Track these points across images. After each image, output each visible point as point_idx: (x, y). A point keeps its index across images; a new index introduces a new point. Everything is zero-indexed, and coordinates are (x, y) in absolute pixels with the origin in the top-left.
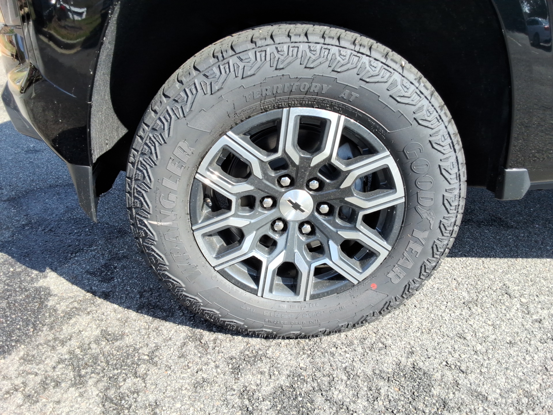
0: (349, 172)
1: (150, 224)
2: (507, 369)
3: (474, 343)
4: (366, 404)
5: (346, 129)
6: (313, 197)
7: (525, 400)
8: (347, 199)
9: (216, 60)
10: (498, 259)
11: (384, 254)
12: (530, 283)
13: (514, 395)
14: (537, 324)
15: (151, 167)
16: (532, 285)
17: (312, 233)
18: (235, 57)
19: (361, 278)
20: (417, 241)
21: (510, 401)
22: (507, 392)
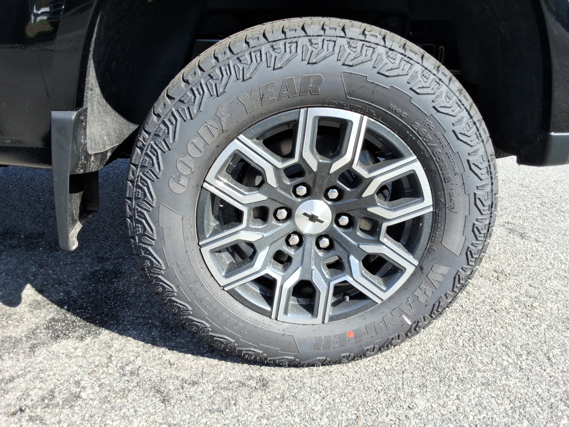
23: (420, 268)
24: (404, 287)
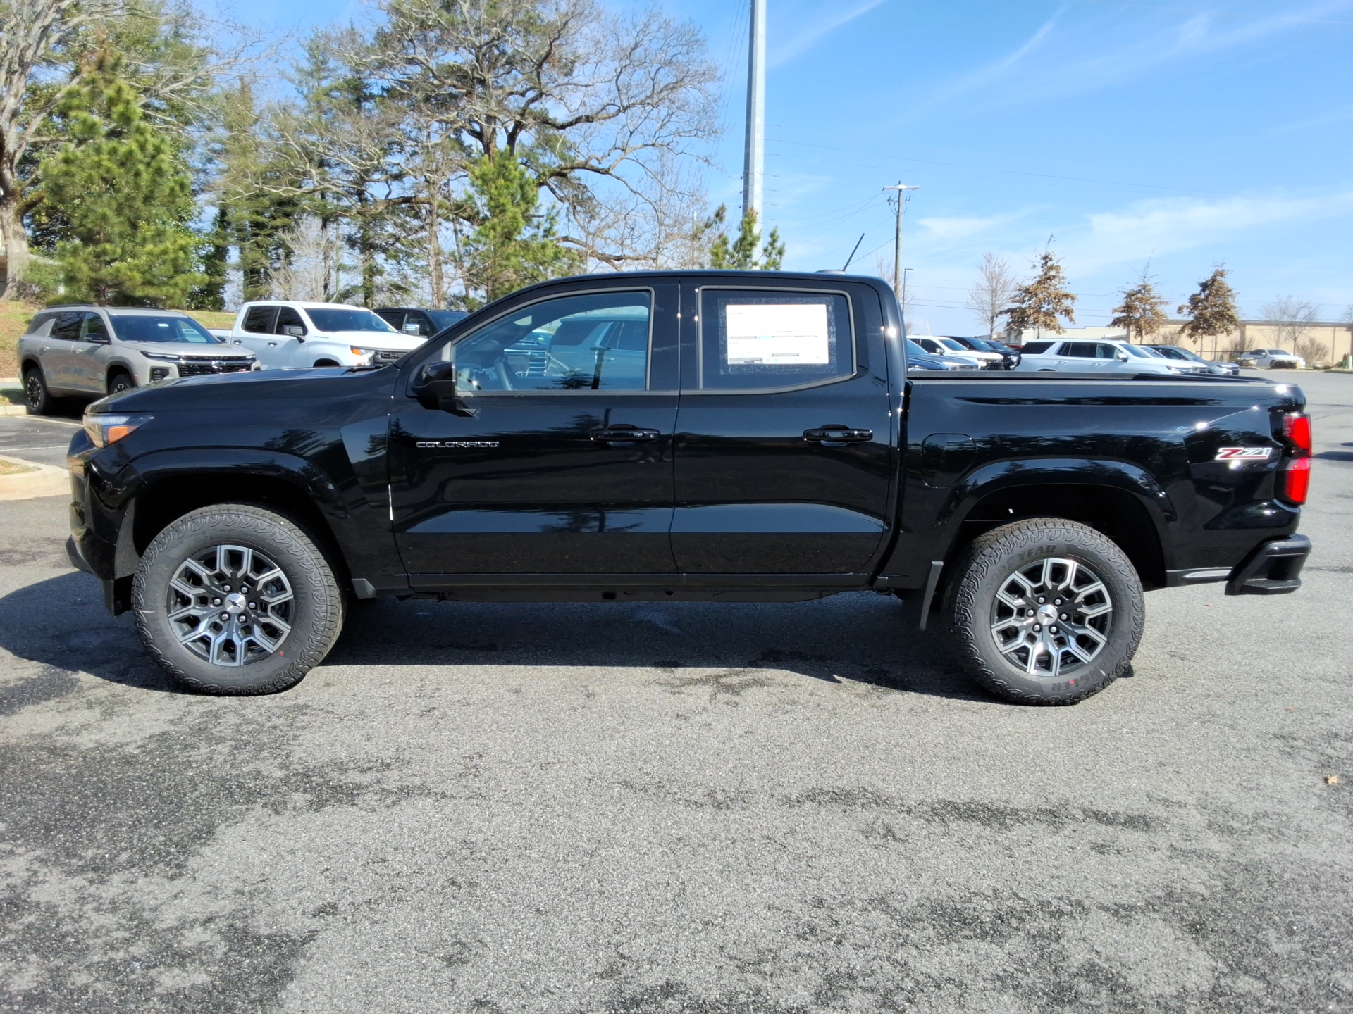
23: (1108, 642)
24: (1100, 654)
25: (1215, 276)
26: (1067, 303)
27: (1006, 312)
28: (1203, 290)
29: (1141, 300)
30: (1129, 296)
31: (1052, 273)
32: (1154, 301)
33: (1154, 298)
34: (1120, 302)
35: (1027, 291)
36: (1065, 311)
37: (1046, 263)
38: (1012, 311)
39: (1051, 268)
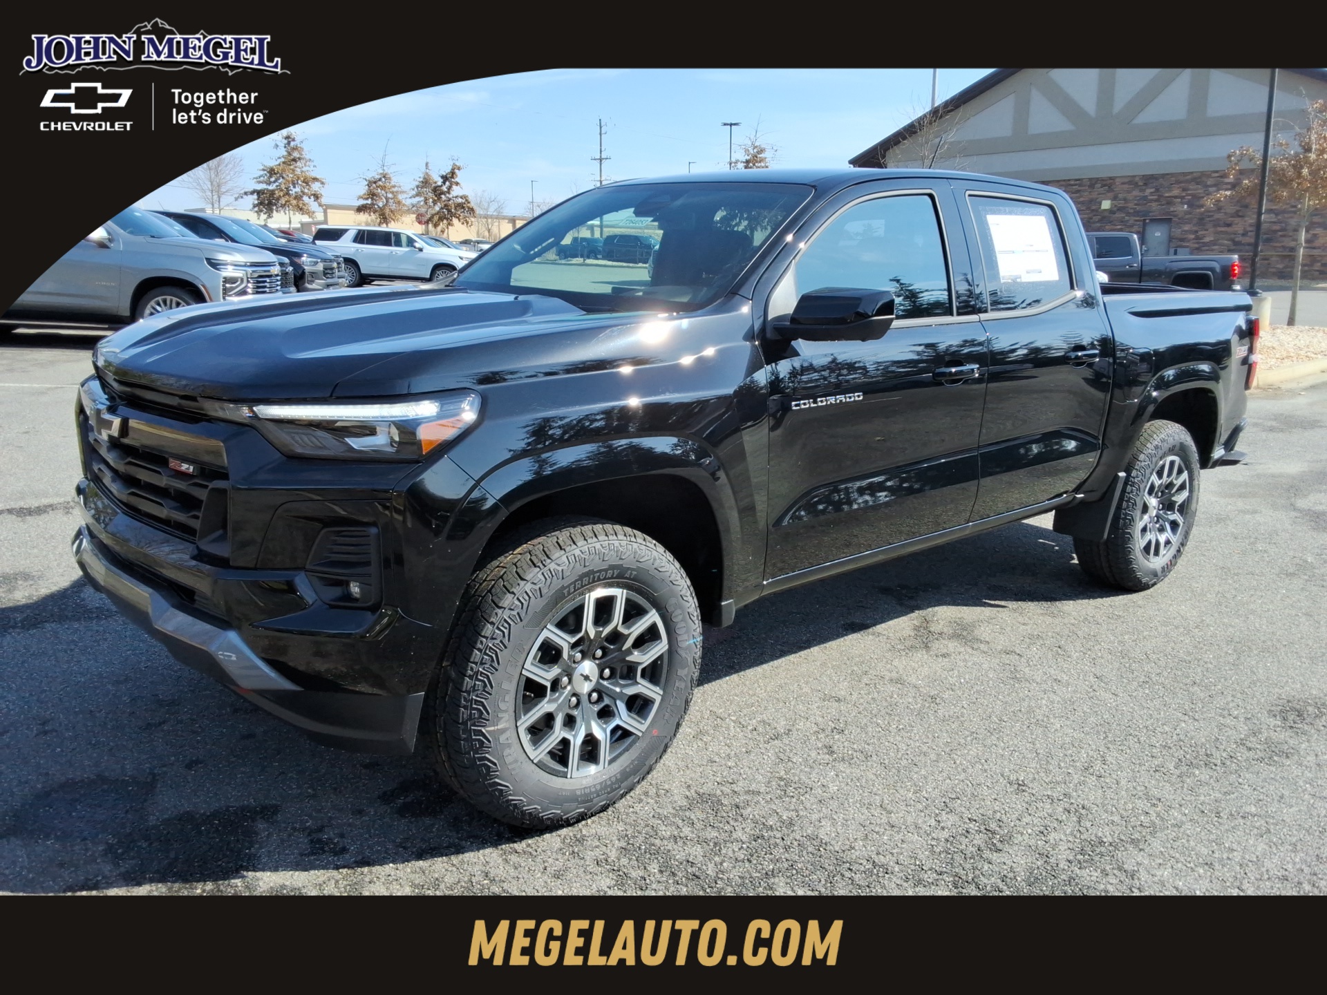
0: (629, 635)
1: (487, 731)
2: (757, 769)
3: (724, 762)
4: (689, 829)
5: (628, 601)
6: (598, 665)
7: (782, 783)
8: (628, 659)
9: (538, 569)
10: (706, 685)
11: (658, 699)
12: (728, 703)
13: (774, 783)
14: (754, 732)
15: (492, 673)
16: (731, 704)
17: (600, 699)
18: (553, 563)
19: (643, 728)
20: (681, 679)
21: (774, 787)
22: (769, 783)
25: (453, 169)
26: (316, 187)
27: (252, 193)
28: (444, 183)
29: (383, 188)
30: (370, 183)
31: (296, 154)
32: (395, 190)
33: (394, 186)
34: (363, 189)
35: (272, 172)
36: (314, 195)
37: (289, 143)
38: (259, 193)
39: (295, 149)
